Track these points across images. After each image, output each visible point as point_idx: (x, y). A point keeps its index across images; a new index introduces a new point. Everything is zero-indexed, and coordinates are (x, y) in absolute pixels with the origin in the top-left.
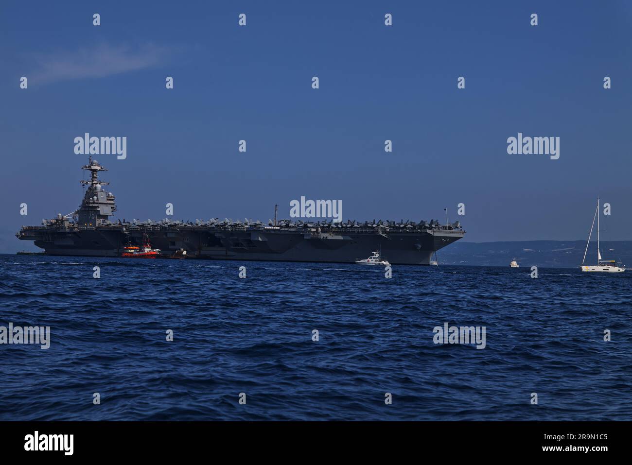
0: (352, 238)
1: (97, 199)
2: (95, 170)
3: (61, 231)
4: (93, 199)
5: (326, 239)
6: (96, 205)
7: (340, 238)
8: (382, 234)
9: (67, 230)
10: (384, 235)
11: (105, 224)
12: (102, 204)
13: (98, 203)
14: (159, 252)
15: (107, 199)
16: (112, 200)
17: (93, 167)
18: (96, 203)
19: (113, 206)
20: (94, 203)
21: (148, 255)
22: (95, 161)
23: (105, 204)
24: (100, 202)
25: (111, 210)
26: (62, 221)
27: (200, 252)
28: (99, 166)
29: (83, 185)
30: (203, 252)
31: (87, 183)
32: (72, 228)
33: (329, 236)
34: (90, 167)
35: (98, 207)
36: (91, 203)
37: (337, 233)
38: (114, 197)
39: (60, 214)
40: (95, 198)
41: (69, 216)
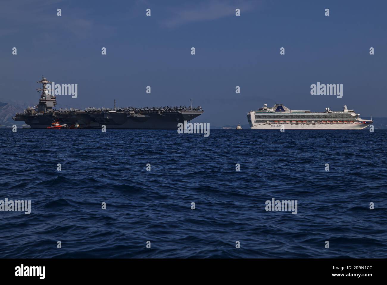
0: (149, 116)
1: (45, 99)
2: (45, 83)
3: (31, 116)
4: (43, 98)
5: (136, 117)
6: (44, 102)
7: (144, 116)
8: (160, 113)
9: (33, 115)
10: (161, 114)
11: (48, 111)
12: (48, 101)
13: (45, 101)
14: (66, 125)
15: (51, 98)
16: (54, 99)
17: (43, 82)
18: (44, 101)
19: (54, 102)
20: (43, 100)
21: (57, 127)
22: (45, 78)
23: (50, 101)
24: (47, 100)
25: (53, 104)
26: (31, 110)
27: (89, 125)
28: (46, 81)
29: (38, 91)
30: (90, 125)
31: (40, 90)
32: (34, 114)
33: (138, 115)
34: (42, 81)
35: (46, 103)
36: (42, 101)
37: (142, 114)
38: (55, 97)
39: (29, 107)
40: (44, 98)
41: (33, 108)
